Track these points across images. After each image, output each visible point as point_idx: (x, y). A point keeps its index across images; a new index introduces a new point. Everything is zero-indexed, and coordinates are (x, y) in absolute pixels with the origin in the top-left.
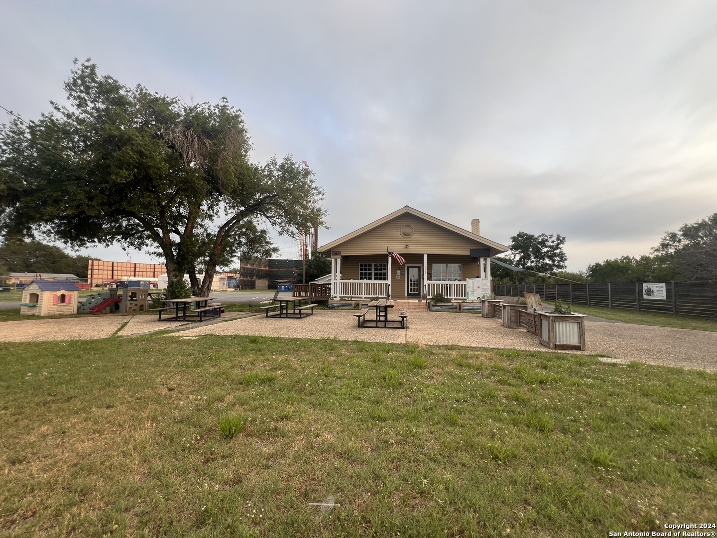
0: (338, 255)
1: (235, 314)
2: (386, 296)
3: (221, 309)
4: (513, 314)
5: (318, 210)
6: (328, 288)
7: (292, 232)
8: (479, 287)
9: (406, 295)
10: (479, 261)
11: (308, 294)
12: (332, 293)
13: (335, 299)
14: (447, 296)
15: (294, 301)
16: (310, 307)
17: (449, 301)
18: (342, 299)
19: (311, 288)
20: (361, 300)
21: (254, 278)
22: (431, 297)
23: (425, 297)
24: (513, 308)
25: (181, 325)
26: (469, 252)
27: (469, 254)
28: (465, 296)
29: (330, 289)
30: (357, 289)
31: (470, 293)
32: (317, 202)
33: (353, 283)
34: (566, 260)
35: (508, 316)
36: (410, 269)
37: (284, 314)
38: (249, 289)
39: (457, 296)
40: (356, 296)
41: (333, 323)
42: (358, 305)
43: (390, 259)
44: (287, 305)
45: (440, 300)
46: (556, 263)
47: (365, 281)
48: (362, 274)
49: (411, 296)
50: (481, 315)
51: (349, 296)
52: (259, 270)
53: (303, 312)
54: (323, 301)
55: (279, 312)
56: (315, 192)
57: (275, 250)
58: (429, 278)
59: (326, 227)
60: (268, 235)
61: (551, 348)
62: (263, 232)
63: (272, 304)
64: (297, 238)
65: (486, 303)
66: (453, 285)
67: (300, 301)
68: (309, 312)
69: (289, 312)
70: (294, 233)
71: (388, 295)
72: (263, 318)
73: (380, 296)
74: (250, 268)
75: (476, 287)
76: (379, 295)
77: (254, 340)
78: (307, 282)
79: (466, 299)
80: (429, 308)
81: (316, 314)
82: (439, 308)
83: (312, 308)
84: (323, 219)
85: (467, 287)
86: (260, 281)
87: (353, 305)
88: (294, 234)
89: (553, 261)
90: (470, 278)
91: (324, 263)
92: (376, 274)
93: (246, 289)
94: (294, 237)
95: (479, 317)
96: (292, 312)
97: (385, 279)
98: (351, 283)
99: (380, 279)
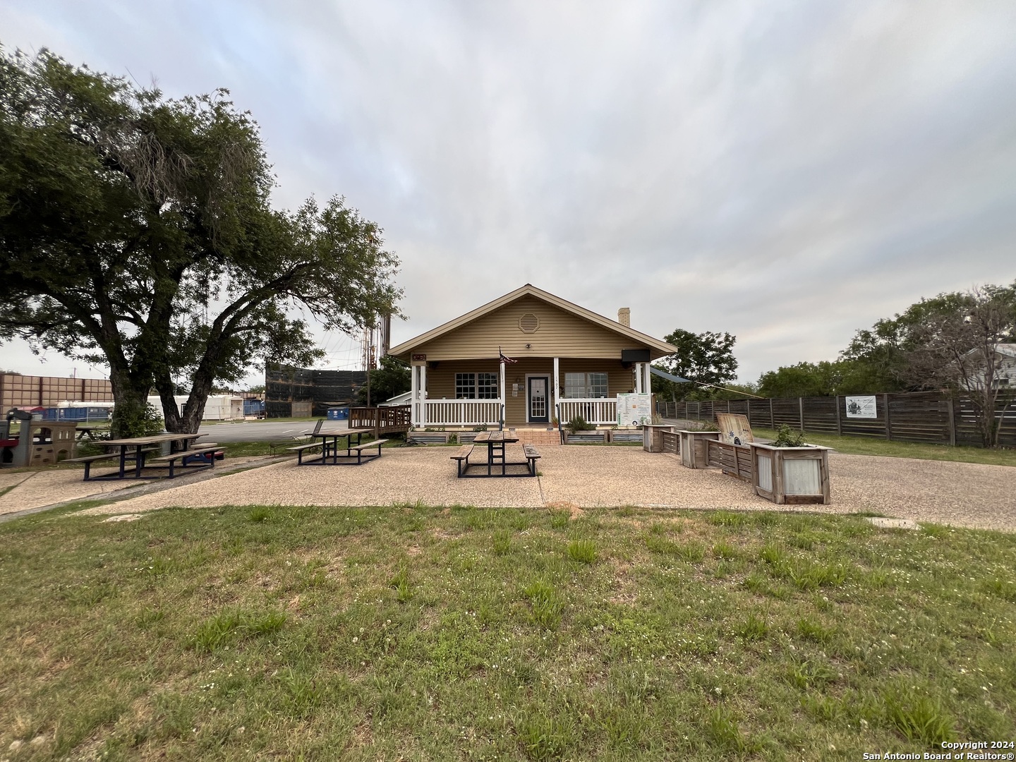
0: (422, 360)
1: (242, 461)
2: (498, 424)
3: (216, 453)
4: (699, 446)
5: (389, 290)
6: (406, 412)
7: (345, 324)
8: (634, 407)
9: (527, 421)
10: (635, 368)
11: (374, 423)
12: (413, 421)
13: (417, 429)
14: (589, 420)
15: (350, 436)
16: (376, 445)
17: (593, 427)
18: (428, 429)
19: (379, 413)
20: (460, 429)
21: (290, 399)
22: (565, 423)
23: (557, 423)
24: (698, 438)
25: (127, 488)
26: (620, 354)
27: (620, 358)
28: (615, 420)
29: (409, 414)
30: (453, 413)
31: (622, 415)
32: (386, 277)
33: (446, 404)
34: (736, 367)
35: (691, 449)
36: (533, 382)
37: (332, 457)
38: (281, 416)
39: (603, 420)
40: (452, 423)
41: (414, 471)
42: (455, 438)
43: (503, 365)
44: (335, 442)
45: (580, 426)
46: (723, 371)
47: (465, 401)
48: (459, 390)
49: (534, 421)
50: (642, 448)
51: (441, 424)
52: (297, 388)
53: (363, 453)
54: (398, 435)
55: (321, 455)
56: (383, 260)
57: (319, 353)
58: (562, 394)
59: (401, 316)
60: (305, 329)
61: (778, 502)
62: (298, 325)
63: (312, 441)
64: (355, 333)
65: (651, 430)
66: (598, 405)
67: (360, 434)
68: (375, 451)
69: (339, 453)
70: (349, 325)
71: (502, 422)
72: (293, 466)
73: (488, 423)
74: (283, 385)
75: (630, 406)
76: (487, 421)
77: (259, 516)
78: (373, 404)
79: (616, 425)
80: (564, 439)
81: (386, 455)
82: (578, 440)
83: (380, 446)
84: (396, 303)
85: (617, 405)
86: (298, 404)
87: (447, 439)
88: (349, 328)
89: (720, 369)
90: (622, 392)
91: (400, 373)
92: (481, 389)
93: (276, 416)
94: (349, 333)
95: (639, 451)
96: (345, 453)
97: (495, 397)
98: (442, 404)
99: (488, 397)
